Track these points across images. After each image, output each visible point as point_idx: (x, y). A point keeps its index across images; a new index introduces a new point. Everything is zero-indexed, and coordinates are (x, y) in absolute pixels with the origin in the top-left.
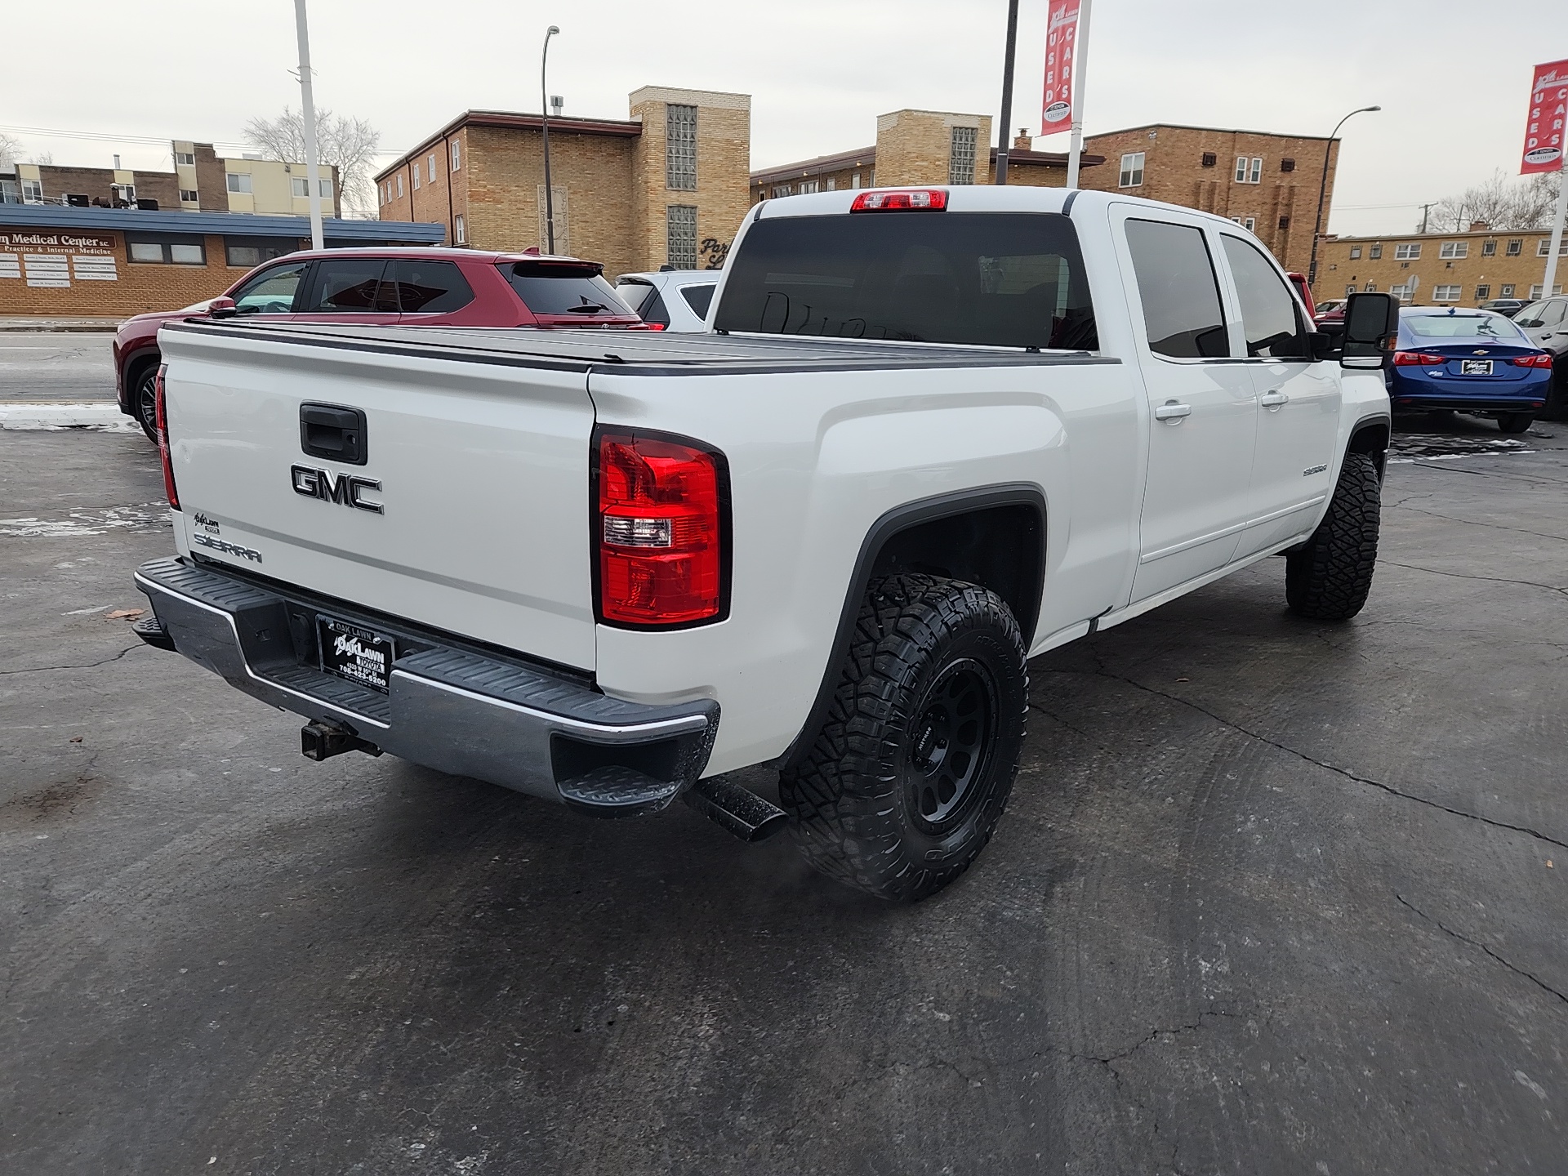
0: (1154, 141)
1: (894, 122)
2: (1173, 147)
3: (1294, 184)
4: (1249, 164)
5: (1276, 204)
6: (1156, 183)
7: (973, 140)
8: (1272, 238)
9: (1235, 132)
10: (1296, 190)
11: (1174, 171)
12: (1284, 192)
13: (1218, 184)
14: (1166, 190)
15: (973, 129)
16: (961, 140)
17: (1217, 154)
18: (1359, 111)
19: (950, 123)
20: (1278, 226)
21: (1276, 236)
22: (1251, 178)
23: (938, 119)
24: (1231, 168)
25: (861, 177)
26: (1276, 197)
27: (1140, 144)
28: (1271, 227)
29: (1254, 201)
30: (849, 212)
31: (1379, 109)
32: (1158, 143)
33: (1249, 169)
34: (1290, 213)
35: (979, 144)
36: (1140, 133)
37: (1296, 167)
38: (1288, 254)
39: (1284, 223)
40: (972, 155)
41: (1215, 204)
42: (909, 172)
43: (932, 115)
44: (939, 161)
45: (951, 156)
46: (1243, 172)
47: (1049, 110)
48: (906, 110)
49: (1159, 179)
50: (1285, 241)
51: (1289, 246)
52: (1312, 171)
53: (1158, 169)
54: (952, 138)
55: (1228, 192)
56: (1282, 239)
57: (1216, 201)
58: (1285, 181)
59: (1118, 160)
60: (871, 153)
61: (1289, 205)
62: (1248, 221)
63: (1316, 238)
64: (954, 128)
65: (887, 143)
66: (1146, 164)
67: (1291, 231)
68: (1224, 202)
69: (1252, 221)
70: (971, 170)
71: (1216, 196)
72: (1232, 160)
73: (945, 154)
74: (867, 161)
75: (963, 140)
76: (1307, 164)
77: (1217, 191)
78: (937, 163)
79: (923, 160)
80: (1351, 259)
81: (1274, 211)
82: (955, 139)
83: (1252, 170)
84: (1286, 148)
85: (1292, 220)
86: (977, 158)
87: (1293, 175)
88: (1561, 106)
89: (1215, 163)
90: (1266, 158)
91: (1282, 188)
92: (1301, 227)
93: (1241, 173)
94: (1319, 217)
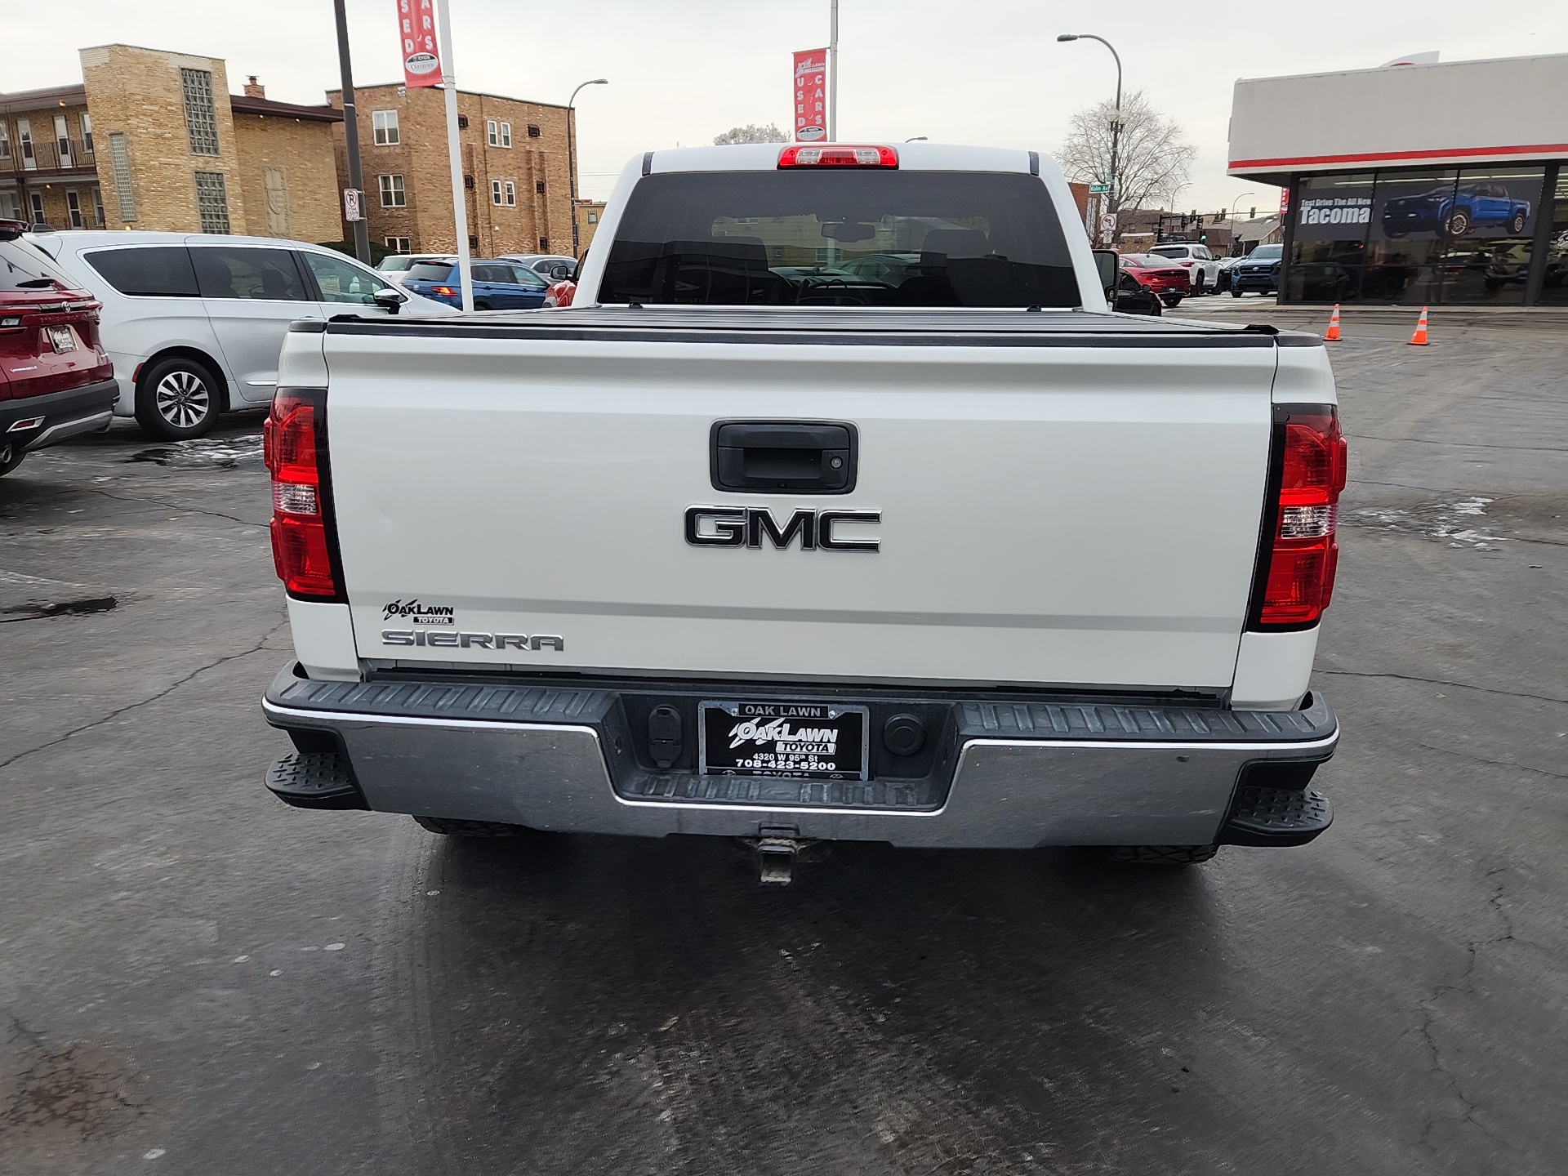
0: (405, 99)
1: (105, 57)
2: (424, 106)
3: (543, 149)
4: (499, 128)
5: (530, 169)
6: (414, 143)
7: (207, 84)
8: (532, 201)
9: (480, 95)
10: (545, 155)
11: (429, 131)
12: (535, 157)
13: (474, 147)
14: (425, 151)
15: (205, 72)
16: (193, 83)
17: (467, 116)
18: (588, 83)
19: (175, 63)
20: (535, 191)
21: (535, 200)
22: (503, 142)
23: (161, 58)
24: (483, 131)
25: (66, 120)
26: (529, 161)
27: (389, 102)
28: (530, 191)
29: (510, 165)
30: (776, 169)
31: (607, 83)
32: (409, 101)
33: (500, 133)
34: (543, 177)
35: (216, 90)
36: (387, 89)
37: (541, 134)
38: (549, 218)
39: (541, 187)
40: (210, 101)
41: (475, 167)
42: (137, 116)
43: (152, 53)
44: (172, 106)
45: (185, 101)
46: (494, 135)
47: (412, 61)
48: (119, 45)
49: (417, 138)
50: (545, 206)
51: (549, 210)
52: (555, 137)
53: (413, 128)
54: (182, 81)
55: (485, 155)
56: (541, 203)
57: (475, 164)
58: (534, 146)
59: (369, 117)
60: (79, 91)
61: (542, 170)
62: (508, 185)
63: (573, 203)
64: (183, 69)
65: (98, 82)
66: (399, 122)
67: (548, 195)
68: (484, 165)
69: (511, 185)
70: (212, 117)
71: (475, 158)
72: (483, 123)
73: (177, 98)
74: (77, 100)
75: (196, 84)
76: (551, 130)
77: (474, 154)
78: (169, 108)
79: (152, 104)
80: (590, 223)
81: (530, 176)
82: (185, 81)
83: (502, 134)
84: (530, 114)
85: (547, 185)
86: (216, 105)
87: (540, 141)
88: (819, 90)
89: (467, 125)
90: (513, 123)
91: (532, 154)
92: (554, 192)
93: (493, 136)
94: (572, 182)
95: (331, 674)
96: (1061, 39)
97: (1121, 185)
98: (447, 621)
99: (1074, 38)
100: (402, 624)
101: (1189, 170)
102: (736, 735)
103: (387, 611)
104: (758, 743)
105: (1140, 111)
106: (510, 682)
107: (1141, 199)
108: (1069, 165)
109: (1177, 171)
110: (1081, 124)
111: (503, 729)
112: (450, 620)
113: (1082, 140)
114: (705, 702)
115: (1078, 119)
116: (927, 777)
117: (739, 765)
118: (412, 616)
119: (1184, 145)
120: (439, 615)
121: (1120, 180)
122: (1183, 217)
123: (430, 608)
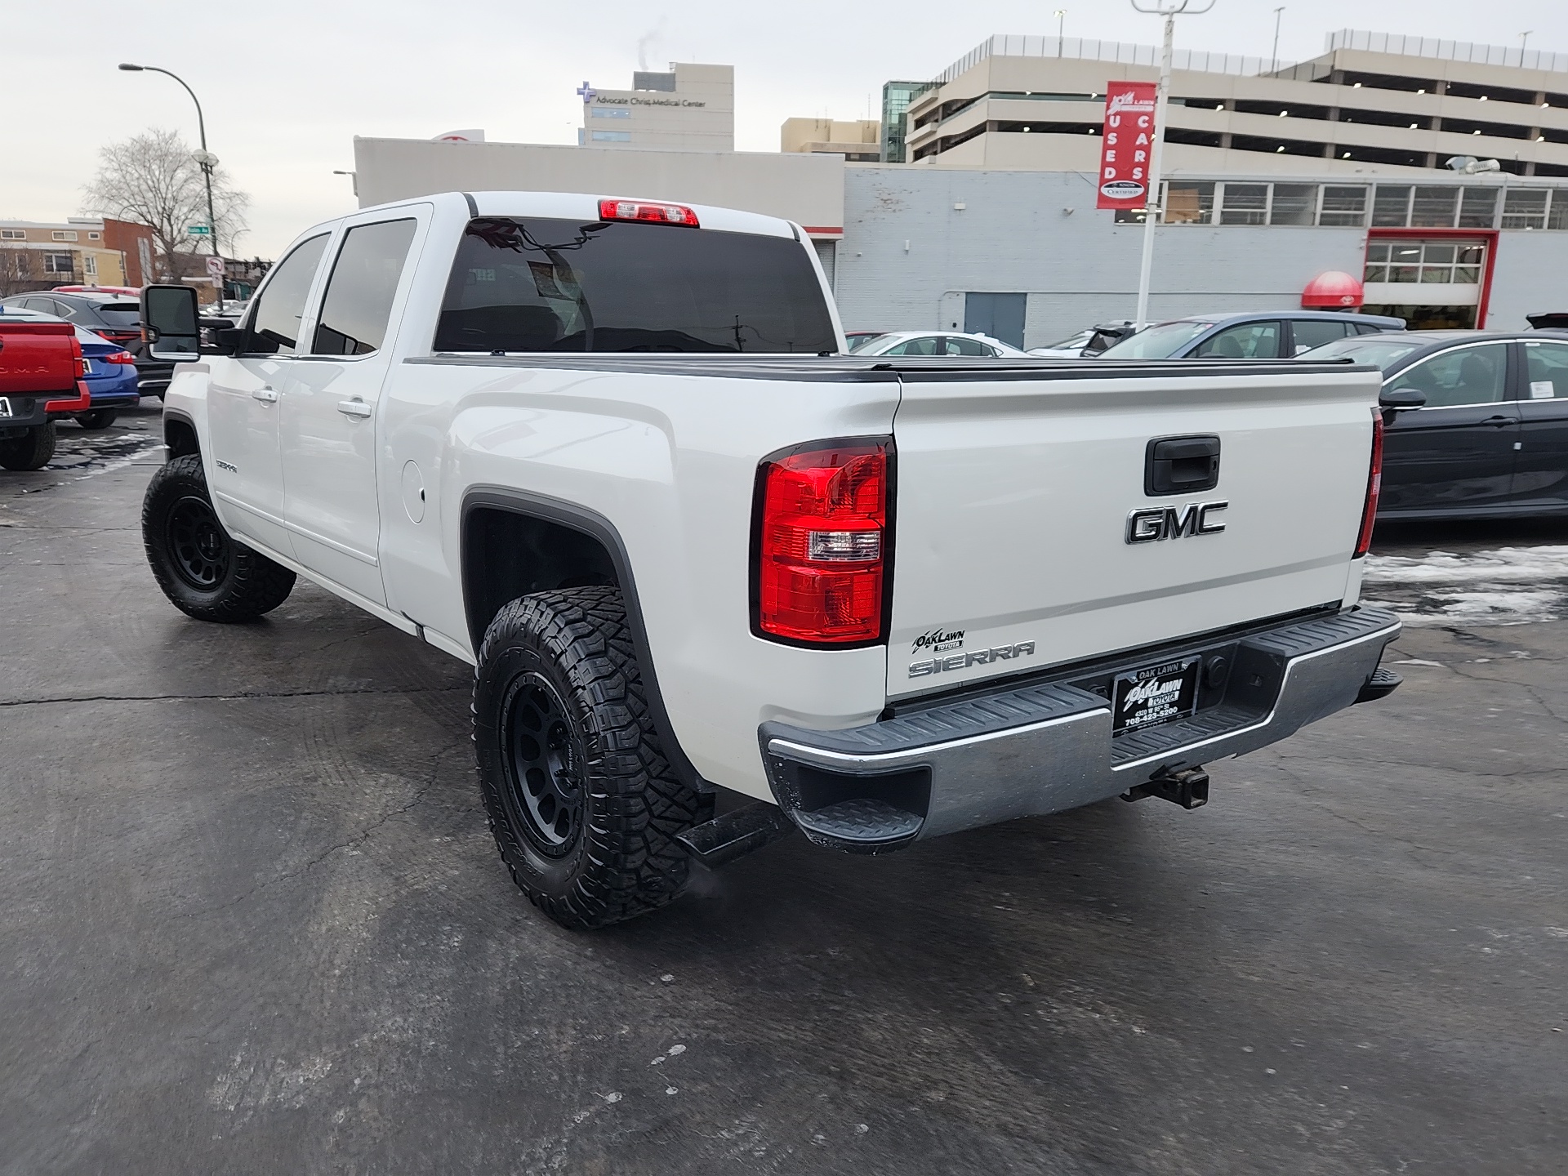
95: (856, 720)
96: (124, 67)
97: (171, 226)
98: (958, 644)
99: (141, 69)
100: (927, 655)
101: (244, 216)
102: (1129, 700)
103: (915, 645)
104: (1139, 702)
105: (178, 151)
106: (995, 692)
107: (198, 242)
108: (106, 201)
109: (232, 216)
110: (112, 157)
111: (1014, 735)
112: (961, 642)
113: (116, 176)
114: (1118, 675)
115: (107, 153)
116: (1220, 703)
117: (1127, 724)
118: (934, 645)
119: (235, 191)
120: (953, 640)
121: (169, 220)
122: (246, 263)
123: (948, 636)
